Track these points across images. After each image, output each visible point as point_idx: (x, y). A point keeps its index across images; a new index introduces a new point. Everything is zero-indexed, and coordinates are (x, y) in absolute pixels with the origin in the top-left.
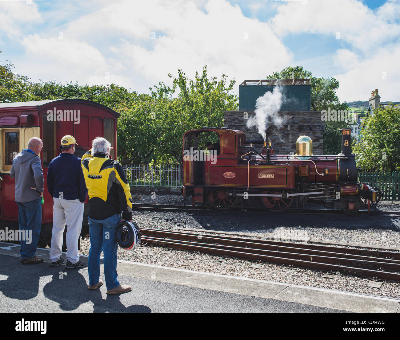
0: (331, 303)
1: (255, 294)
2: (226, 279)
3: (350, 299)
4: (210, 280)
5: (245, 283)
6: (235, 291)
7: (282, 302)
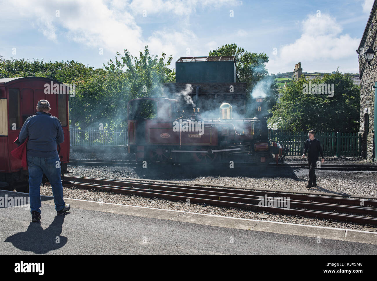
0: (210, 222)
1: (159, 218)
2: (141, 209)
3: (225, 220)
4: (130, 210)
5: (154, 211)
6: (145, 216)
7: (176, 222)
